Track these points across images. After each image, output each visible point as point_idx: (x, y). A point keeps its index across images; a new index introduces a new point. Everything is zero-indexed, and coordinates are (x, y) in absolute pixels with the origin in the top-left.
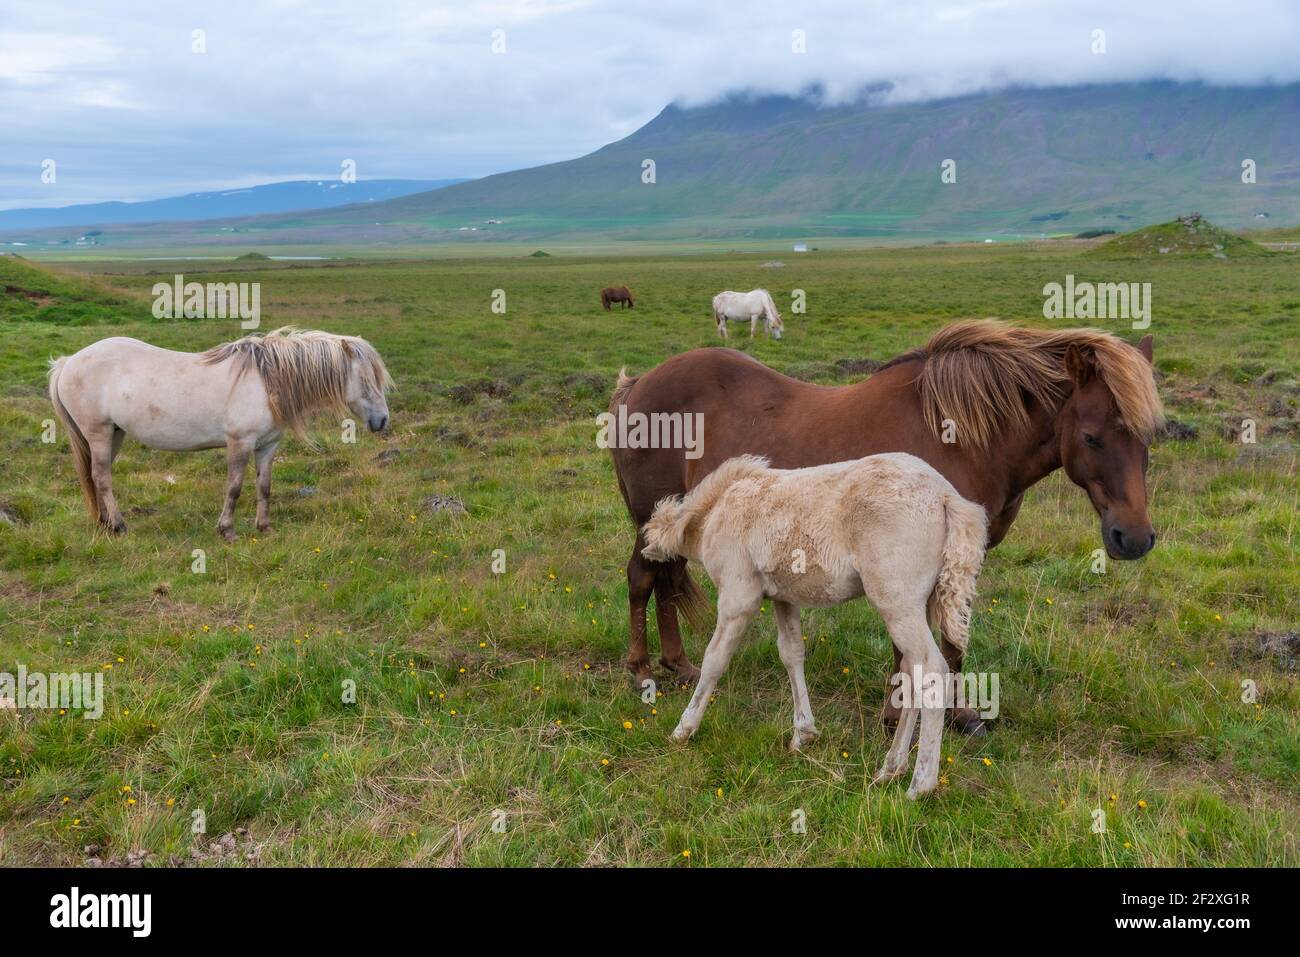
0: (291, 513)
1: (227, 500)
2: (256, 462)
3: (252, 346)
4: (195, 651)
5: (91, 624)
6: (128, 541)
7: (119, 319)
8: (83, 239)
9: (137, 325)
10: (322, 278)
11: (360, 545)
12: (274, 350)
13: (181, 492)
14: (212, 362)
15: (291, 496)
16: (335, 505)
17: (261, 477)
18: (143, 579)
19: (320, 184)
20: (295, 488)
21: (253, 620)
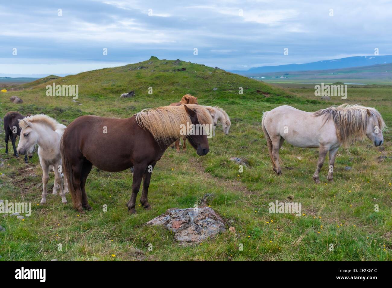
0: (341, 175)
1: (318, 167)
2: (330, 155)
3: (332, 111)
4: (299, 222)
5: (265, 206)
6: (281, 178)
7: (290, 102)
8: (283, 76)
9: (296, 105)
10: (363, 91)
11: (367, 192)
12: (340, 112)
13: (302, 163)
14: (317, 116)
15: (342, 169)
16: (358, 175)
17: (331, 160)
18: (284, 192)
19: (366, 57)
20: (344, 166)
21: (322, 215)
